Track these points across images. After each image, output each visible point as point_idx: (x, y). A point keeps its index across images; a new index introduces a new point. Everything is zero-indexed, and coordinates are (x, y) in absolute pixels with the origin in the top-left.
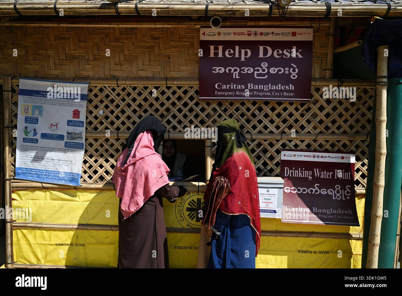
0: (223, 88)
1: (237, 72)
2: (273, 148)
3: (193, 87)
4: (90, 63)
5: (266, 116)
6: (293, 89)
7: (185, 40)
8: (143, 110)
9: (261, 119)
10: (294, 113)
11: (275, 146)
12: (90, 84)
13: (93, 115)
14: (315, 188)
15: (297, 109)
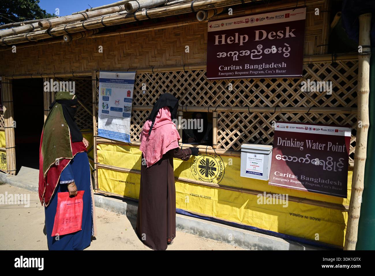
0: (225, 69)
1: (236, 56)
2: (268, 120)
3: (203, 70)
4: (138, 58)
5: (262, 92)
6: (285, 66)
7: (197, 33)
8: (169, 89)
9: (258, 94)
10: (288, 89)
11: (269, 118)
12: (137, 72)
13: (140, 94)
14: (306, 158)
15: (290, 85)
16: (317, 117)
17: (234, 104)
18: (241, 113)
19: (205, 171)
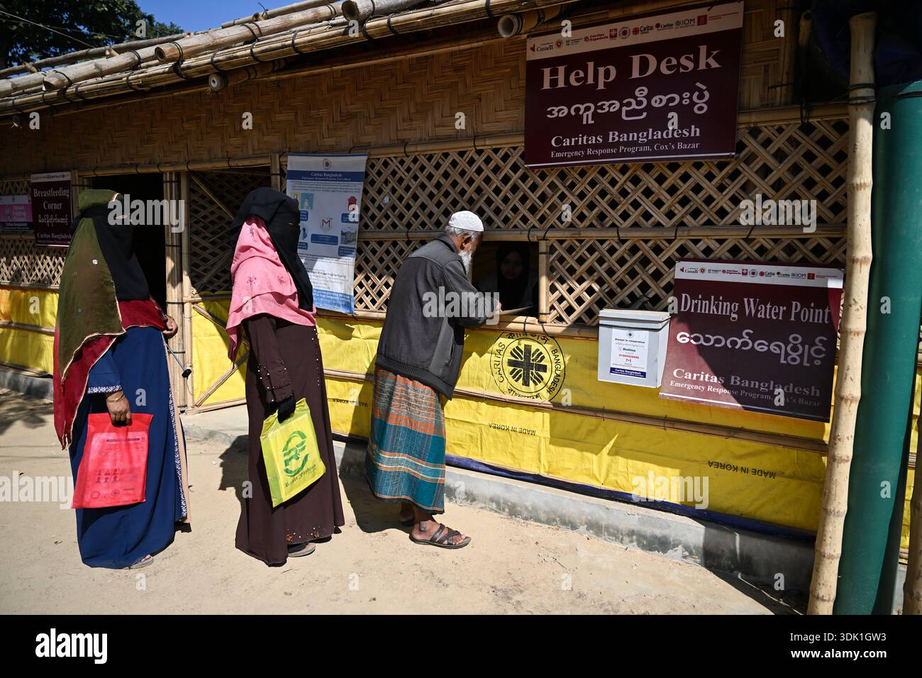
0: (564, 144)
1: (590, 113)
2: (660, 256)
3: (517, 147)
4: (372, 123)
5: (648, 192)
6: (698, 134)
7: (504, 64)
9: (638, 199)
10: (704, 185)
11: (664, 252)
12: (370, 155)
13: (376, 204)
14: (744, 338)
15: (710, 177)
16: (769, 247)
17: (586, 222)
18: (602, 242)
19: (522, 372)
